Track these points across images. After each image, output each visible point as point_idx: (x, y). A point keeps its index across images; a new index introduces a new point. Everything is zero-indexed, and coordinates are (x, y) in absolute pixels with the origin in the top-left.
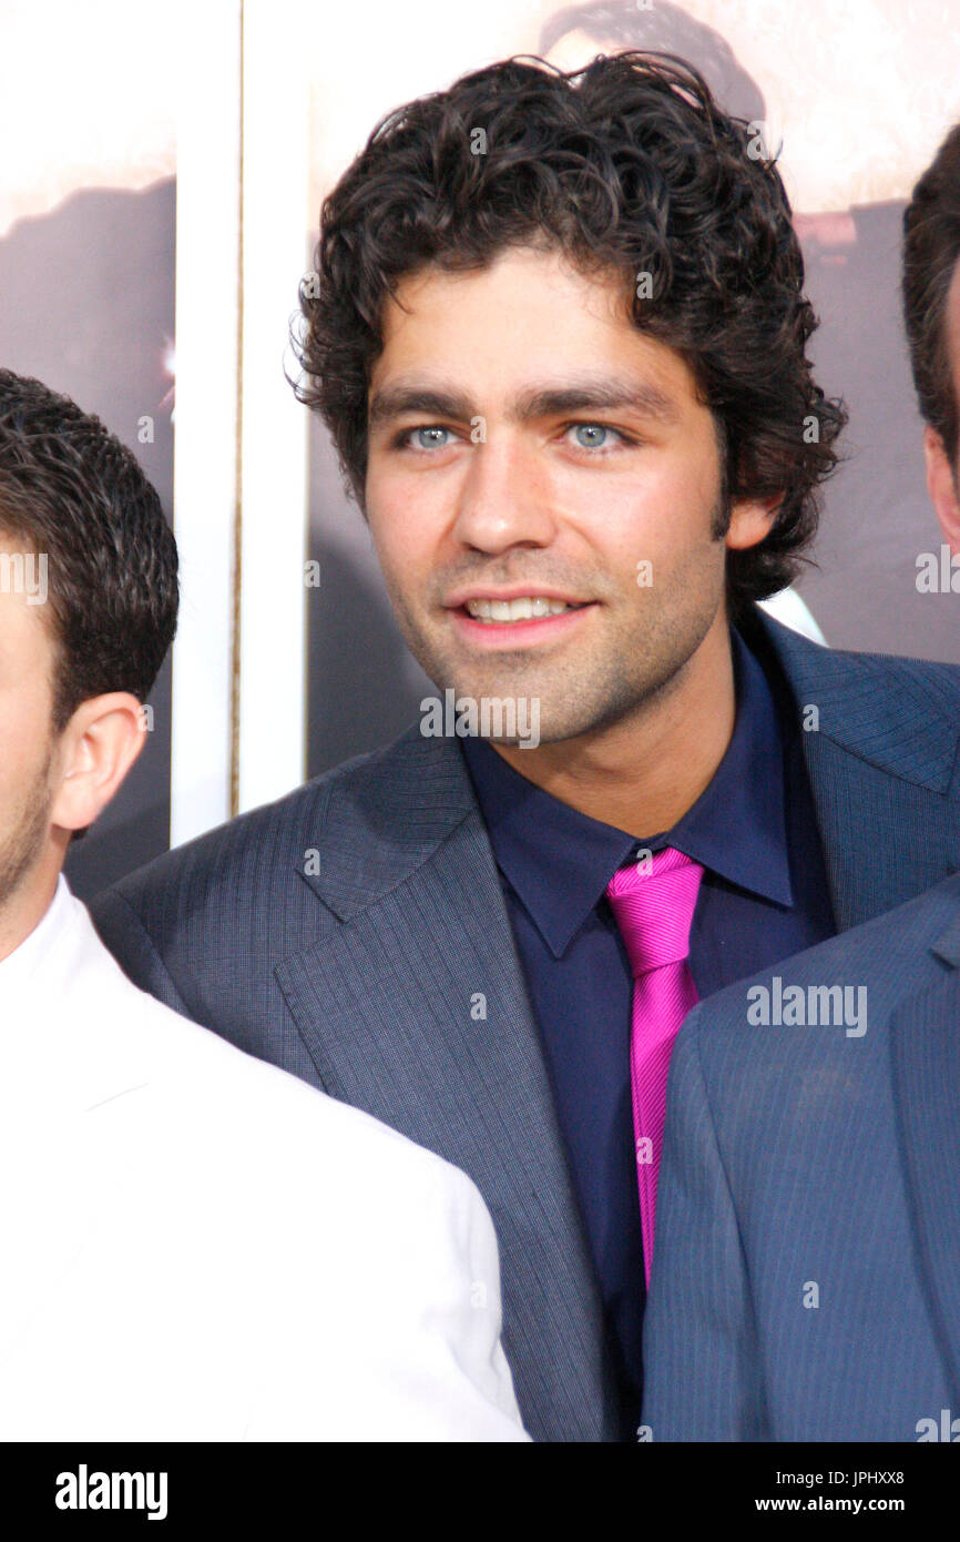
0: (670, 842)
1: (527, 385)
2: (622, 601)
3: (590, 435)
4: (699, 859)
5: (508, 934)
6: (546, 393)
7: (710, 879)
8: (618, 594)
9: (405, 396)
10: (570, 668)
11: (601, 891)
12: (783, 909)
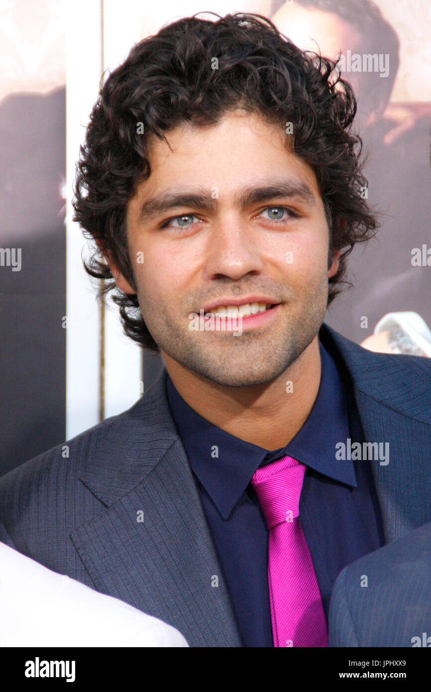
0: (287, 453)
1: (247, 186)
2: (295, 300)
3: (275, 213)
4: (303, 462)
5: (199, 507)
6: (257, 190)
7: (310, 473)
8: (294, 297)
9: (173, 198)
10: (273, 341)
11: (249, 480)
12: (350, 488)
